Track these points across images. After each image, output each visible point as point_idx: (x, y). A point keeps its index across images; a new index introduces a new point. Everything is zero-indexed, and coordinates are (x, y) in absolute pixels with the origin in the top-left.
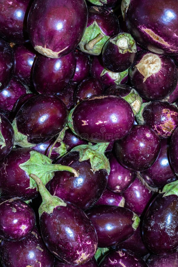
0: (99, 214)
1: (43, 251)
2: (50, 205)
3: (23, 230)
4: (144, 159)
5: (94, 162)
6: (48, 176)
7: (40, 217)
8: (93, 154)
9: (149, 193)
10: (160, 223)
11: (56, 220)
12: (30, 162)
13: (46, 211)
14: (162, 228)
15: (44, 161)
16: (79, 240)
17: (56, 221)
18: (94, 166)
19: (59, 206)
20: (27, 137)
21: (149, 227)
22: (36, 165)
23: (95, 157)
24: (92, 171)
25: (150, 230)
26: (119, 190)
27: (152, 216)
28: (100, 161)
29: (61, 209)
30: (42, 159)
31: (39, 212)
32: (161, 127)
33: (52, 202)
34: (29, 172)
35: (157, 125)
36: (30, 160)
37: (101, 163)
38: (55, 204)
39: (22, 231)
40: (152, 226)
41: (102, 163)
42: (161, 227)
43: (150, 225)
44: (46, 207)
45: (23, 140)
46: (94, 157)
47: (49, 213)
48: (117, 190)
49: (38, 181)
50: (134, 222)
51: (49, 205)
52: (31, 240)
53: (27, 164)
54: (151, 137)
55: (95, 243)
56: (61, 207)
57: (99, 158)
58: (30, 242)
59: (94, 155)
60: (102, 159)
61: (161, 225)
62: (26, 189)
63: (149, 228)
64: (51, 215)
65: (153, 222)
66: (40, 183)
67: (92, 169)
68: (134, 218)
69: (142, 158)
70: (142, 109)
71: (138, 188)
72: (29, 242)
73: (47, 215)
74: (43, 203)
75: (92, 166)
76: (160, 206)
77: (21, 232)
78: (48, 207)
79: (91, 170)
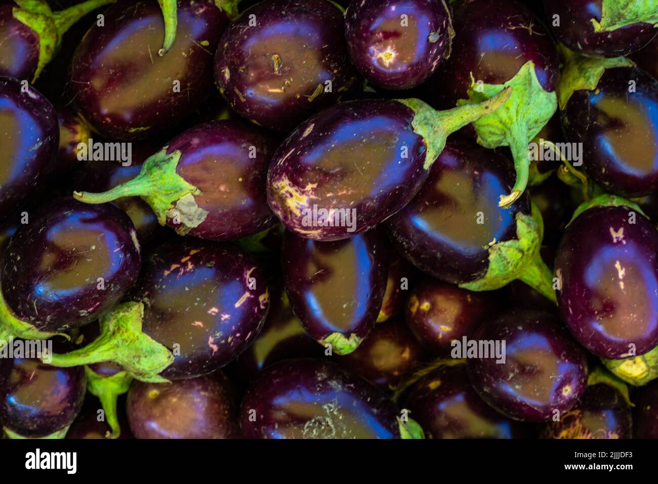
0: (374, 252)
1: (310, 100)
2: (430, 128)
3: (381, 55)
4: (510, 377)
5: (512, 250)
6: (493, 130)
7: (400, 100)
8: (528, 250)
9: (390, 387)
10: (338, 404)
11: (397, 140)
12: (537, 90)
13: (416, 118)
14: (325, 407)
15: (533, 125)
16: (344, 192)
17: (395, 139)
18: (502, 248)
19: (426, 150)
20: (593, 88)
21: (325, 376)
22: (529, 104)
23: (520, 255)
24: (490, 244)
25: (319, 379)
26: (418, 308)
27: (352, 385)
28: (510, 265)
29: (419, 154)
30: (539, 121)
31: (413, 99)
32: (574, 426)
33: (437, 135)
34: (515, 85)
35: (581, 415)
36: (540, 90)
37: (505, 267)
38: (431, 141)
39: (381, 51)
40: (329, 383)
41: (506, 270)
42: (328, 406)
43: (330, 378)
44: (425, 118)
45: (585, 77)
46: (521, 251)
47: (412, 123)
48: (417, 304)
49: (494, 105)
50: (346, 337)
51: (432, 126)
52: (338, 73)
53: (533, 82)
54: (562, 397)
55: (325, 233)
56: (424, 156)
57: (517, 264)
58: (335, 71)
59: (526, 253)
60: (515, 270)
61: (332, 406)
62: (471, 73)
63: (322, 376)
64: (409, 128)
65: (340, 386)
66: (487, 108)
67: (496, 243)
68: (355, 341)
69: (513, 371)
70: (615, 384)
71: (405, 358)
72: (335, 68)
73: (408, 119)
74: (433, 111)
75: (502, 243)
76: (377, 409)
77: (378, 50)
78: (426, 122)
79: (494, 241)
